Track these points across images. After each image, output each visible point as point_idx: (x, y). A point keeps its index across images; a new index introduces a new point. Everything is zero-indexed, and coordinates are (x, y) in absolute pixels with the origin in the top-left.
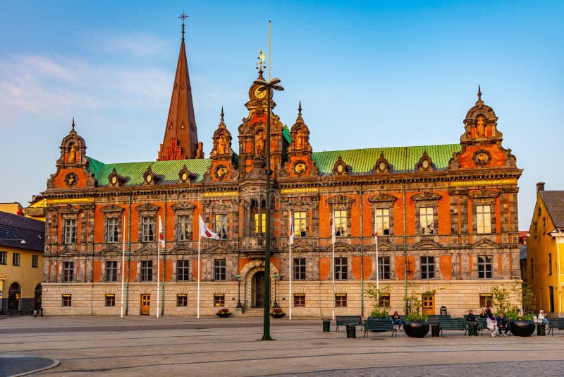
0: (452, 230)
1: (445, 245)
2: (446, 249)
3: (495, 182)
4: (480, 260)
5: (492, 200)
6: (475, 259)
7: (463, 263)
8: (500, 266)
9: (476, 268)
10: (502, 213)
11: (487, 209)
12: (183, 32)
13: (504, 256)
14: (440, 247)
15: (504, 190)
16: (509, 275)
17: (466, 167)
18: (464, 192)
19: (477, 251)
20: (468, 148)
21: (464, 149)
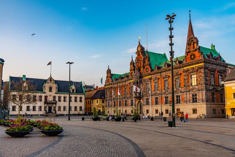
0: (184, 85)
1: (183, 91)
2: (183, 92)
3: (197, 65)
4: (193, 96)
5: (196, 72)
6: (191, 95)
7: (188, 97)
8: (199, 98)
9: (191, 99)
10: (199, 77)
11: (195, 76)
12: (190, 17)
13: (200, 93)
14: (181, 92)
15: (199, 68)
16: (202, 101)
17: (188, 61)
18: (187, 71)
19: (191, 93)
20: (189, 54)
21: (187, 55)
